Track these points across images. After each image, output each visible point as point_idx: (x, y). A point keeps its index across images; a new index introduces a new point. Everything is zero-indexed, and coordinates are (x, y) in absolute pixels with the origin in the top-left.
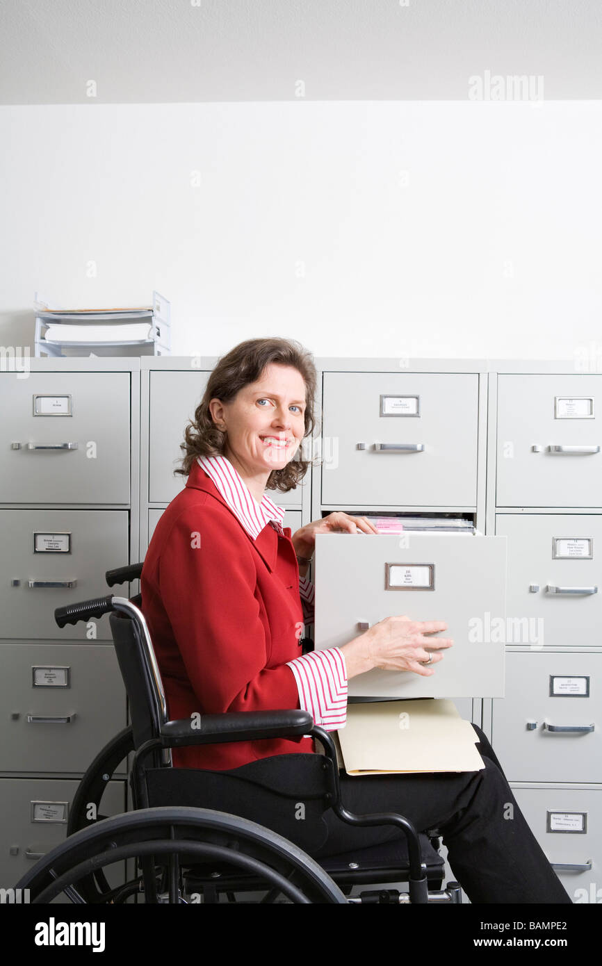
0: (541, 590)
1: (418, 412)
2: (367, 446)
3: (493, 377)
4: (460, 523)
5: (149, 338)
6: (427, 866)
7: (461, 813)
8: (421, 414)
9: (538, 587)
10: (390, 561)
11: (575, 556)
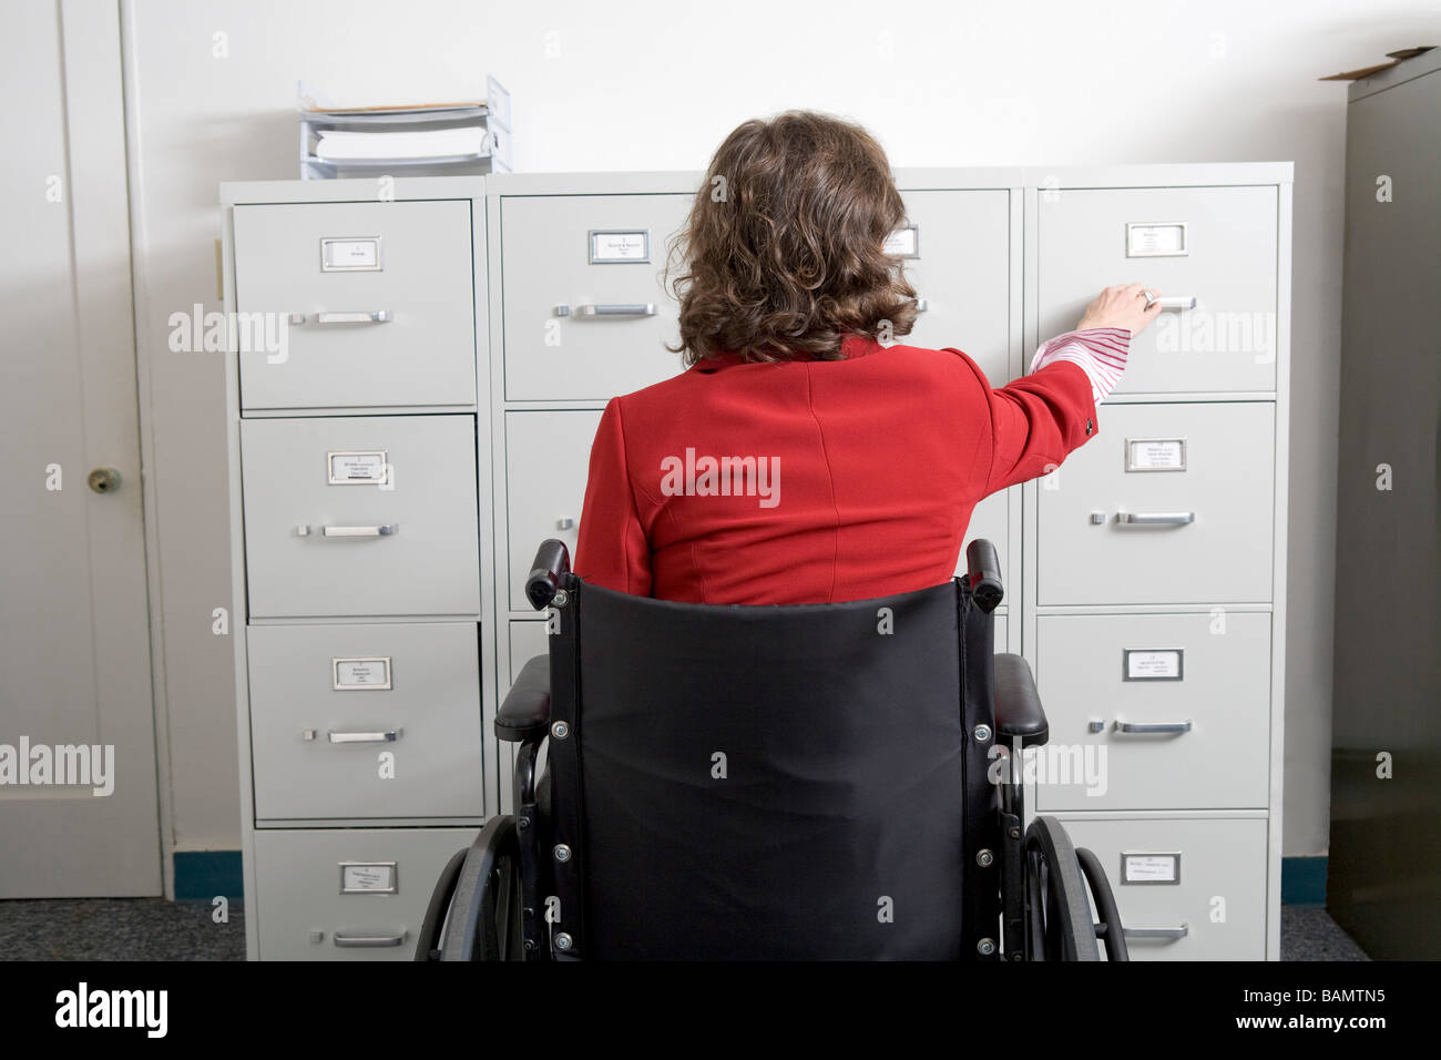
0: (1108, 519)
1: (916, 251)
3: (1032, 194)
5: (483, 151)
9: (1104, 516)
11: (1159, 467)
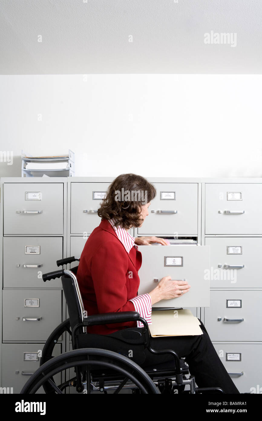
0: (223, 266)
1: (175, 198)
2: (155, 211)
3: (203, 184)
4: (192, 241)
5: (67, 168)
6: (182, 369)
7: (193, 351)
8: (176, 199)
9: (221, 265)
10: (166, 256)
11: (235, 253)
